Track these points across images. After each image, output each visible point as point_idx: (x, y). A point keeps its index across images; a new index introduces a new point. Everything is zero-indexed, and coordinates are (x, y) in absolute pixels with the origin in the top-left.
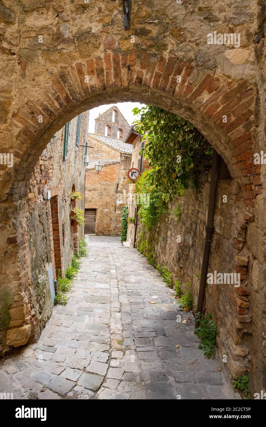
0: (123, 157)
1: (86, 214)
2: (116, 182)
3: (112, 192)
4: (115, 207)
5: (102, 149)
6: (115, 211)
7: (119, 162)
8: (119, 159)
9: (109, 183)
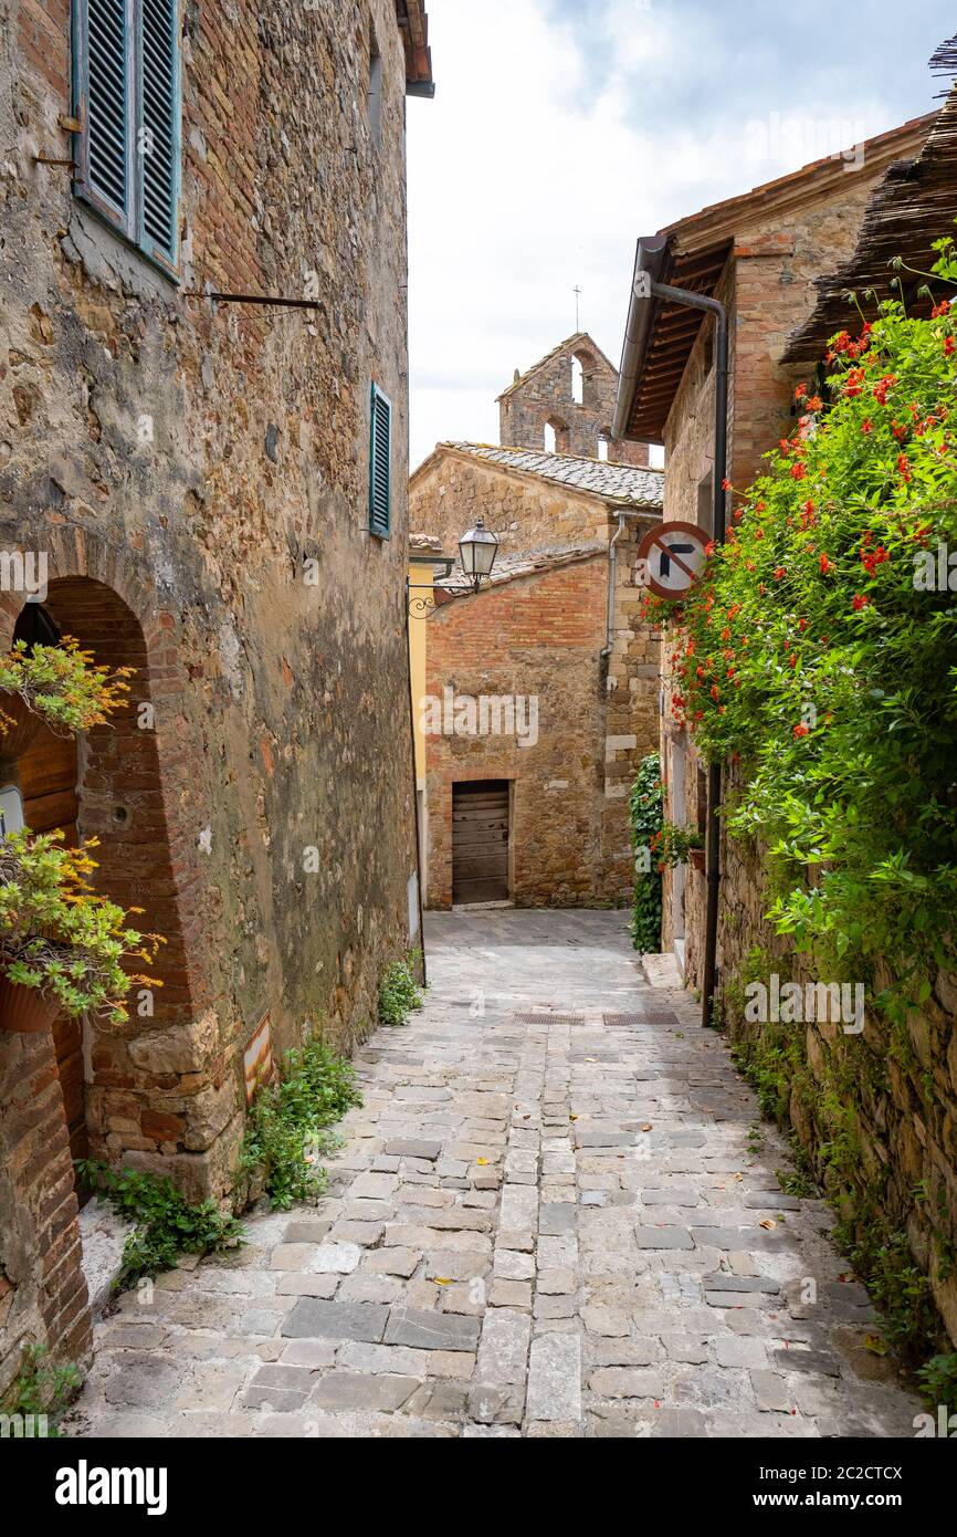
0: (622, 524)
1: (460, 806)
2: (597, 645)
3: (577, 696)
4: (600, 766)
5: (525, 502)
6: (602, 787)
7: (601, 548)
8: (602, 537)
9: (560, 654)
